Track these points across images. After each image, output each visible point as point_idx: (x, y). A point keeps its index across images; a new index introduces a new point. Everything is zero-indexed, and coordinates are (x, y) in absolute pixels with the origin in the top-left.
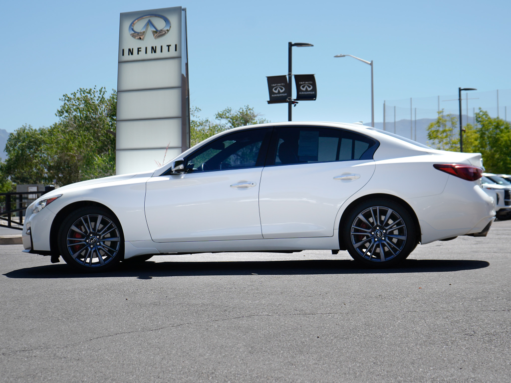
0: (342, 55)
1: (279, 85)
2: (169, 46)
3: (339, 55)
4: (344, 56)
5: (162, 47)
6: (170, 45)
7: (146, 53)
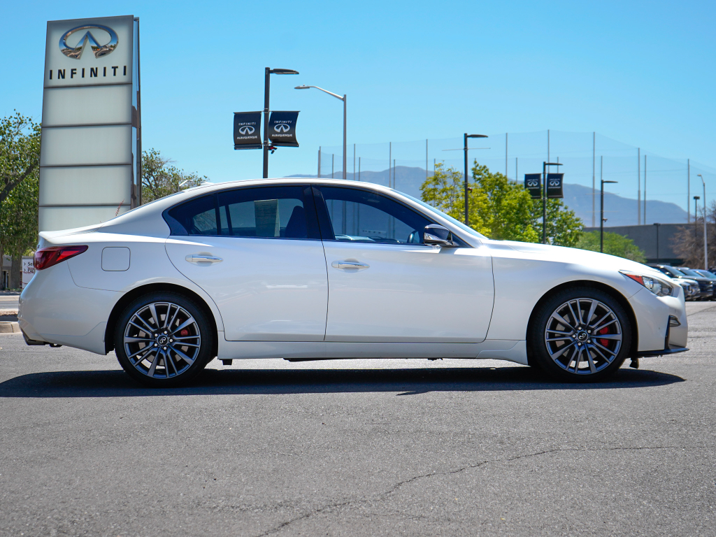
0: (306, 86)
1: (249, 124)
2: (115, 68)
3: (301, 86)
4: (308, 88)
5: (105, 68)
6: (117, 67)
7: (83, 76)
